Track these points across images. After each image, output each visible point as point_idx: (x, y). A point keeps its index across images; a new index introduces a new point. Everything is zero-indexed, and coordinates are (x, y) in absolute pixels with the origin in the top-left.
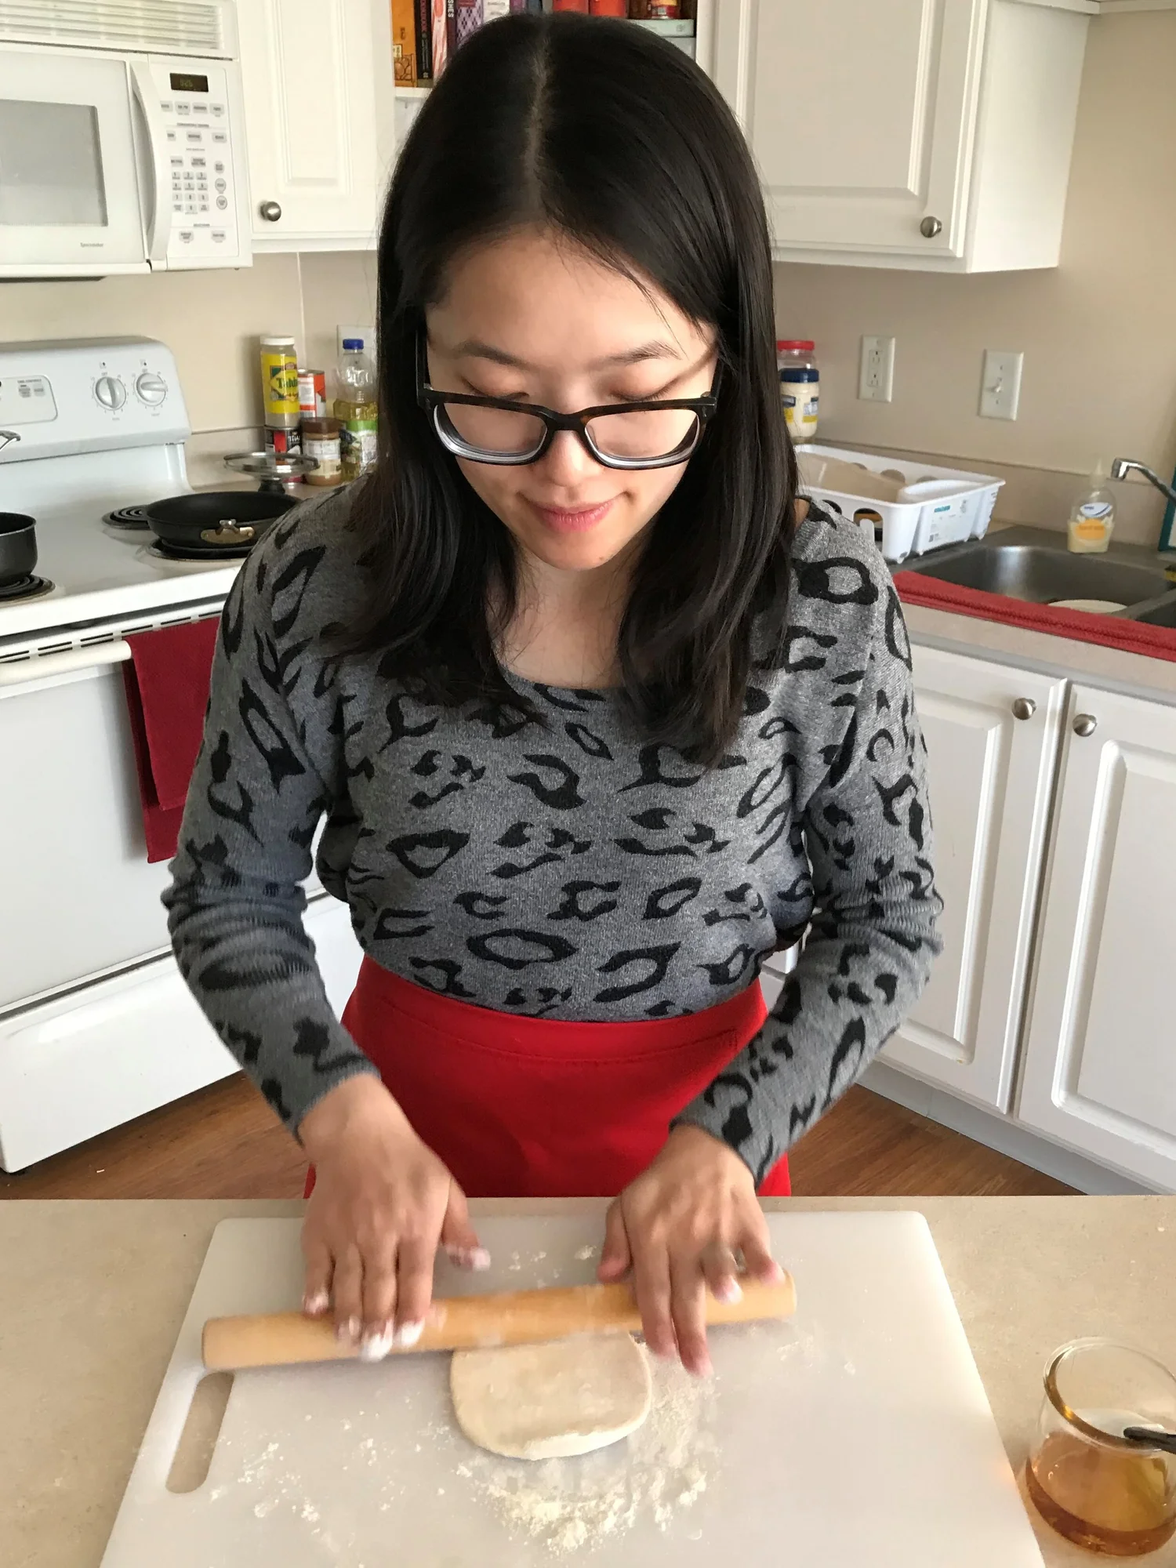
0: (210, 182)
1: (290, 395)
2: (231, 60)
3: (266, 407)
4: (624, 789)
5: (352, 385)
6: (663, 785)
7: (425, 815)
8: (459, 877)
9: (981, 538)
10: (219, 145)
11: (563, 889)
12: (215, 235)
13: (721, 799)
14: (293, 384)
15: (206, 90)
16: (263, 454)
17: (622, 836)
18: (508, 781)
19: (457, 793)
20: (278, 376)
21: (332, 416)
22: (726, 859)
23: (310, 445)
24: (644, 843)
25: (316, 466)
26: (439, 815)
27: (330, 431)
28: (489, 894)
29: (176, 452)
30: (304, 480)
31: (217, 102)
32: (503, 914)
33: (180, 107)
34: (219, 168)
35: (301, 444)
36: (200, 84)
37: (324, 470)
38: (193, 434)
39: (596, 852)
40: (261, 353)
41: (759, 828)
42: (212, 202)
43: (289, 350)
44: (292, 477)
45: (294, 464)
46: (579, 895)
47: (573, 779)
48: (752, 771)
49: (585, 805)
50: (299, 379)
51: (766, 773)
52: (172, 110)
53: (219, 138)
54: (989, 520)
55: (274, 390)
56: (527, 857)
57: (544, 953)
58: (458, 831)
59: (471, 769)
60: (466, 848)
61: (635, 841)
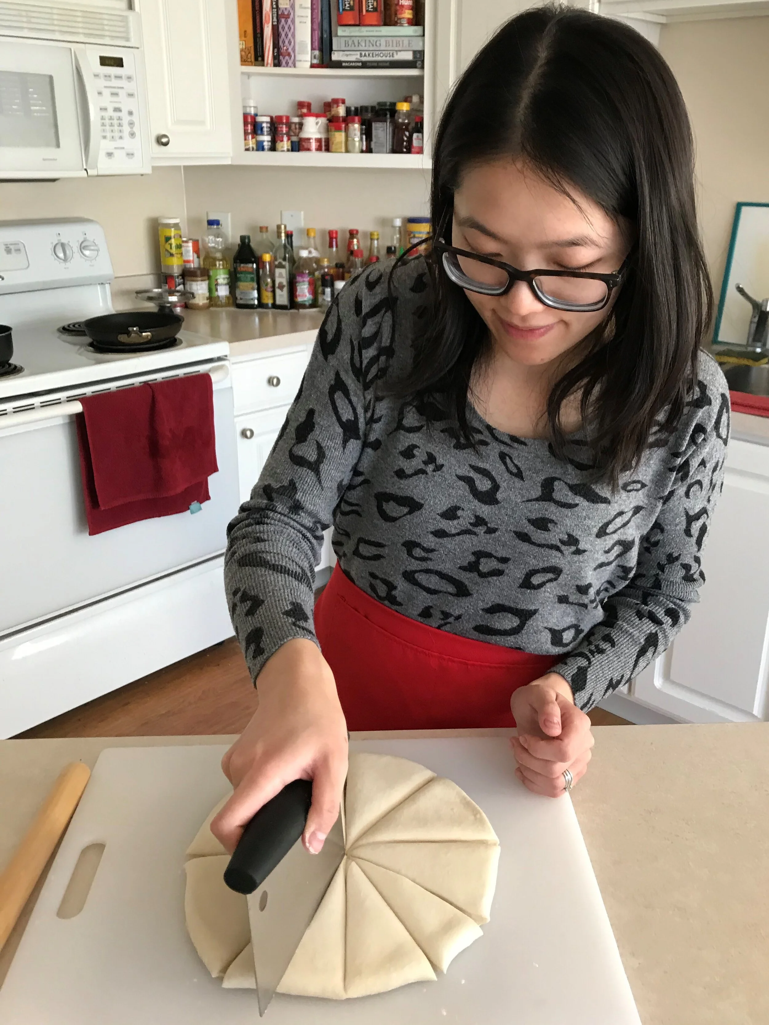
0: (125, 122)
1: (177, 254)
2: (138, 48)
4: (527, 501)
6: (553, 504)
7: (401, 484)
8: (410, 529)
10: (131, 99)
11: (473, 553)
12: (128, 154)
13: (588, 522)
14: (179, 247)
15: (122, 66)
16: (160, 290)
17: (518, 530)
18: (455, 478)
19: (423, 476)
20: (170, 242)
21: (203, 266)
22: (582, 562)
24: (532, 538)
25: (194, 297)
26: (409, 487)
27: (202, 276)
28: (425, 545)
29: (105, 289)
30: (186, 306)
31: (130, 73)
32: (431, 559)
33: (106, 76)
34: (131, 113)
35: (184, 284)
36: (118, 62)
37: (199, 300)
38: (117, 277)
39: (499, 537)
41: (607, 549)
42: (126, 134)
43: (176, 226)
44: (178, 304)
46: (482, 560)
47: (496, 487)
48: (613, 509)
49: (499, 505)
50: (184, 244)
51: (621, 513)
52: (100, 78)
53: (131, 95)
55: (167, 250)
56: (455, 528)
57: (451, 589)
58: (417, 500)
59: (436, 463)
60: (419, 512)
61: (526, 534)
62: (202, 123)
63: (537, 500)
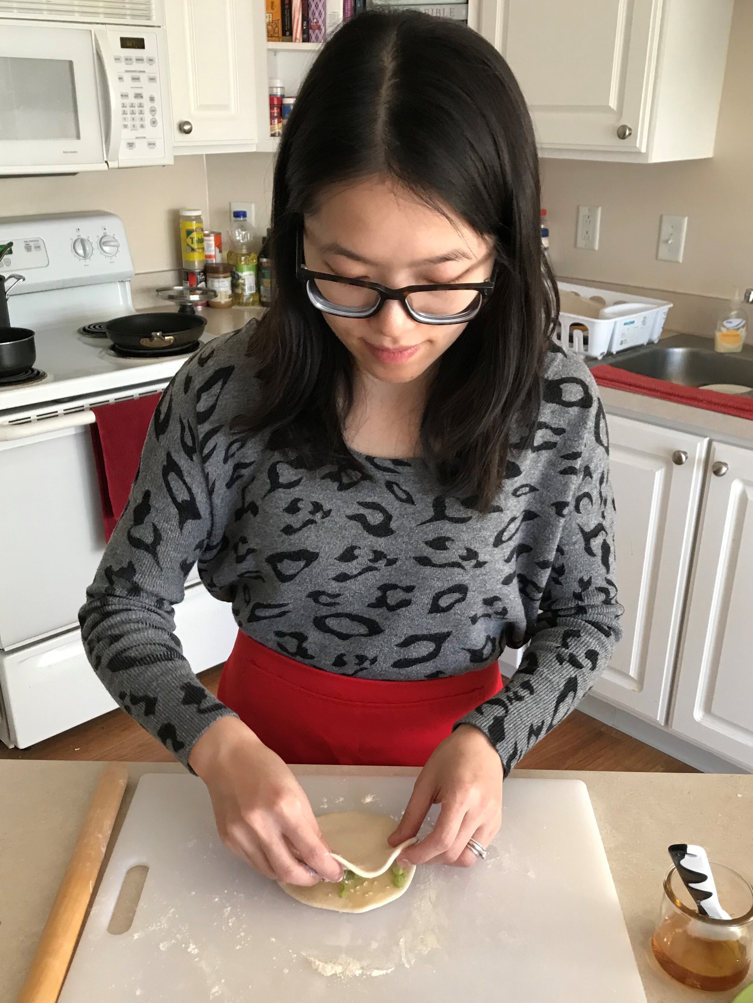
0: (146, 110)
1: (199, 249)
2: (160, 27)
3: (183, 256)
4: (421, 524)
5: (239, 241)
6: (447, 521)
7: (291, 540)
8: (311, 580)
9: (656, 342)
10: (153, 84)
11: (378, 589)
12: (150, 144)
13: (483, 533)
14: (201, 241)
15: (143, 47)
16: (181, 288)
17: (418, 555)
18: (346, 519)
19: (313, 526)
20: (191, 236)
21: (226, 262)
22: (485, 575)
23: (212, 281)
24: (433, 560)
25: (216, 296)
26: (300, 540)
27: (225, 272)
28: (330, 592)
29: (125, 287)
30: (208, 305)
31: (151, 56)
32: (338, 604)
33: (126, 59)
34: (152, 99)
35: (206, 281)
36: (139, 44)
37: (221, 299)
38: (136, 274)
39: (400, 566)
40: (181, 221)
41: (506, 558)
42: (147, 123)
43: (198, 219)
44: (200, 303)
45: (202, 294)
46: (388, 593)
47: (388, 518)
48: (506, 516)
49: (394, 534)
50: (205, 238)
51: (513, 520)
52: (121, 62)
53: (152, 79)
54: (661, 330)
55: (188, 245)
56: (356, 568)
57: (363, 630)
58: (311, 550)
59: (323, 510)
60: (316, 562)
61: (426, 558)
62: (226, 107)
63: (430, 521)
